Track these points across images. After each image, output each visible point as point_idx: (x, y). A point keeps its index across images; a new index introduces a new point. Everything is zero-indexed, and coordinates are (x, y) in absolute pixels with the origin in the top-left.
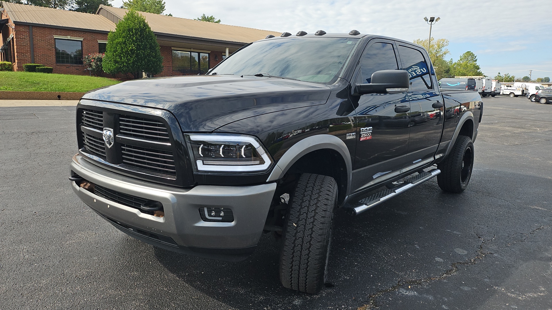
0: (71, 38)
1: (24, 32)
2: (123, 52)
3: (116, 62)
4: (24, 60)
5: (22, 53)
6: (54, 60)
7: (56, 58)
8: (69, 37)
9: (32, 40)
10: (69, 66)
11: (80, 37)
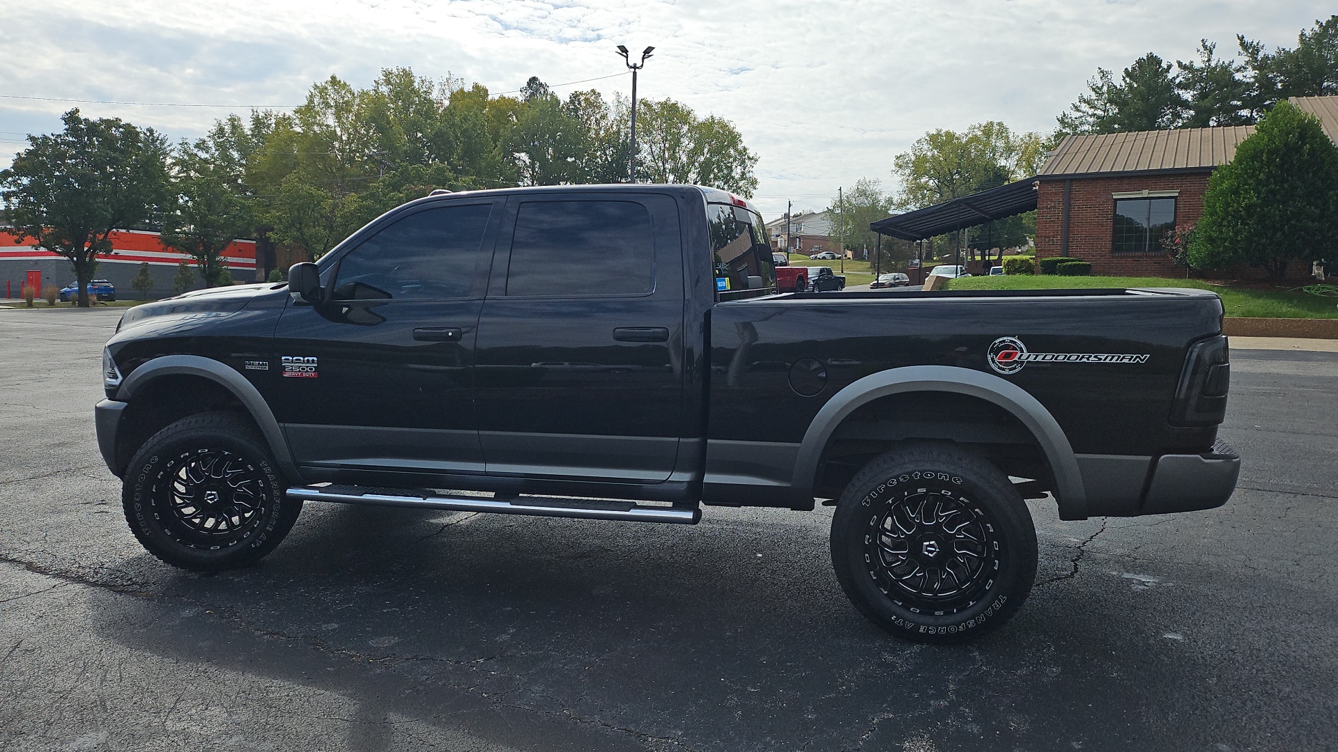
0: (1152, 193)
1: (1055, 194)
2: (1227, 213)
3: (1211, 240)
4: (1049, 250)
5: (1046, 237)
6: (1109, 245)
7: (1112, 241)
8: (1145, 193)
9: (1068, 207)
10: (1140, 257)
11: (1172, 188)
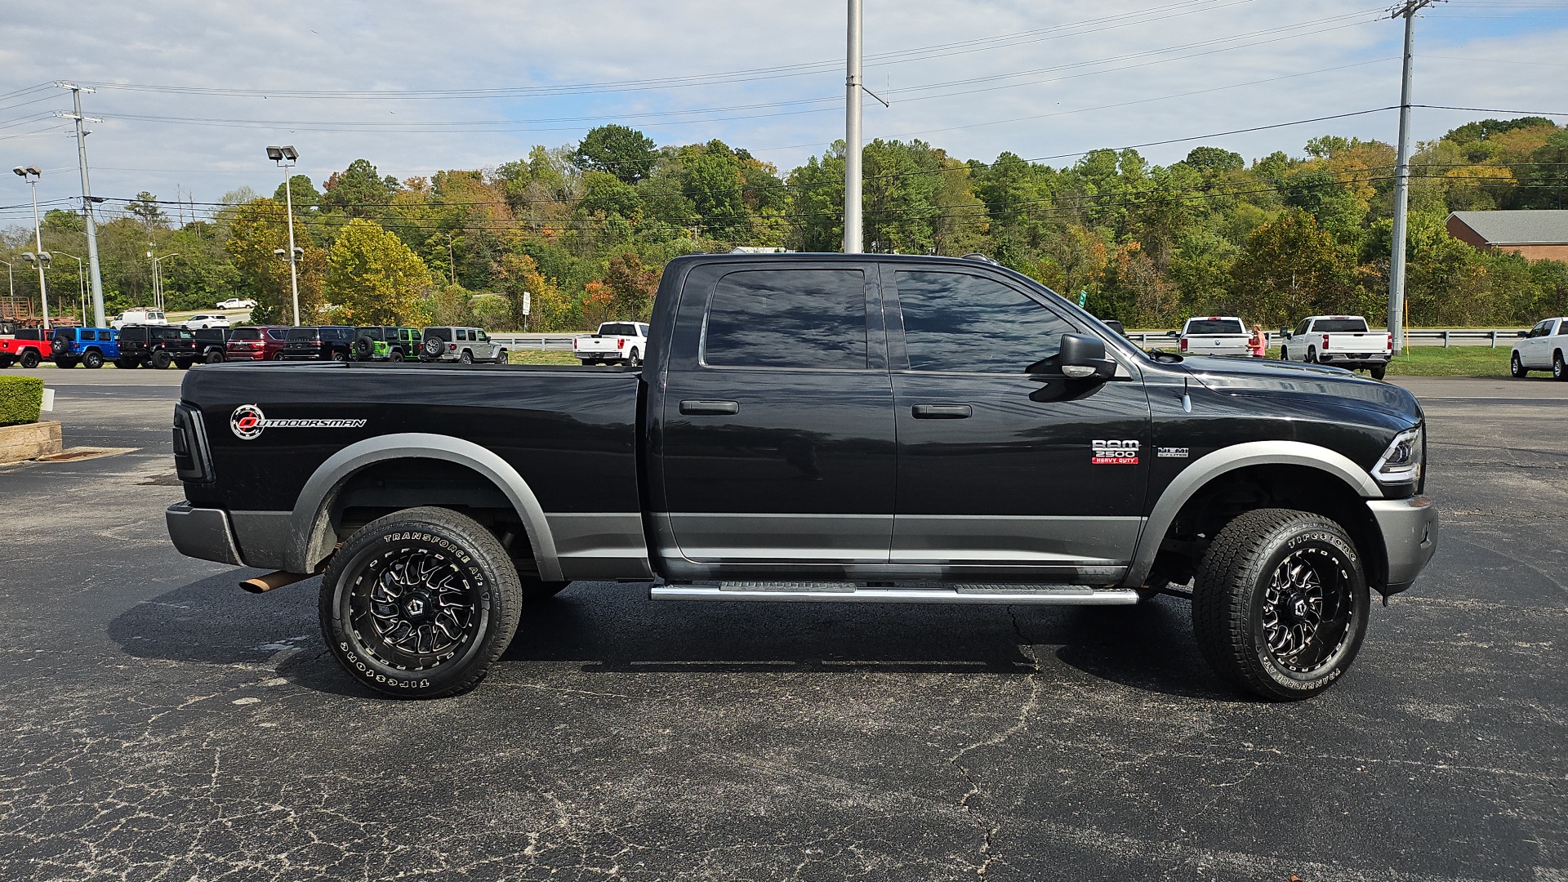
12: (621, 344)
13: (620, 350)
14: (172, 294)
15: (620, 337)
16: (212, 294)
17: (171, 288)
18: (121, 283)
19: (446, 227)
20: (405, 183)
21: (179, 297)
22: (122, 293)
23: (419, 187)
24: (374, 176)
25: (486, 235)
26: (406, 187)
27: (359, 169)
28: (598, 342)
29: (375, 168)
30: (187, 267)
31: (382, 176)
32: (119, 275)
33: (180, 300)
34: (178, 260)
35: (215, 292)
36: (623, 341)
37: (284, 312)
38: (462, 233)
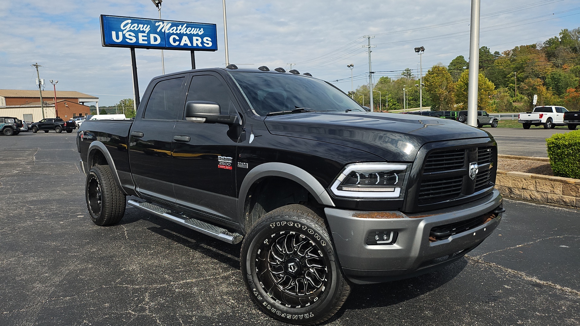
12: (541, 116)
13: (541, 119)
14: (412, 102)
15: (541, 113)
16: (425, 101)
17: (413, 100)
18: (398, 100)
19: (517, 69)
20: (502, 53)
21: (415, 103)
22: (398, 103)
23: (508, 54)
24: (489, 52)
25: (534, 72)
26: (503, 55)
27: (482, 50)
28: (530, 115)
29: (489, 49)
30: (418, 93)
31: (492, 52)
32: (397, 96)
33: (415, 104)
34: (415, 90)
35: (426, 101)
36: (542, 115)
37: (441, 107)
38: (524, 71)
